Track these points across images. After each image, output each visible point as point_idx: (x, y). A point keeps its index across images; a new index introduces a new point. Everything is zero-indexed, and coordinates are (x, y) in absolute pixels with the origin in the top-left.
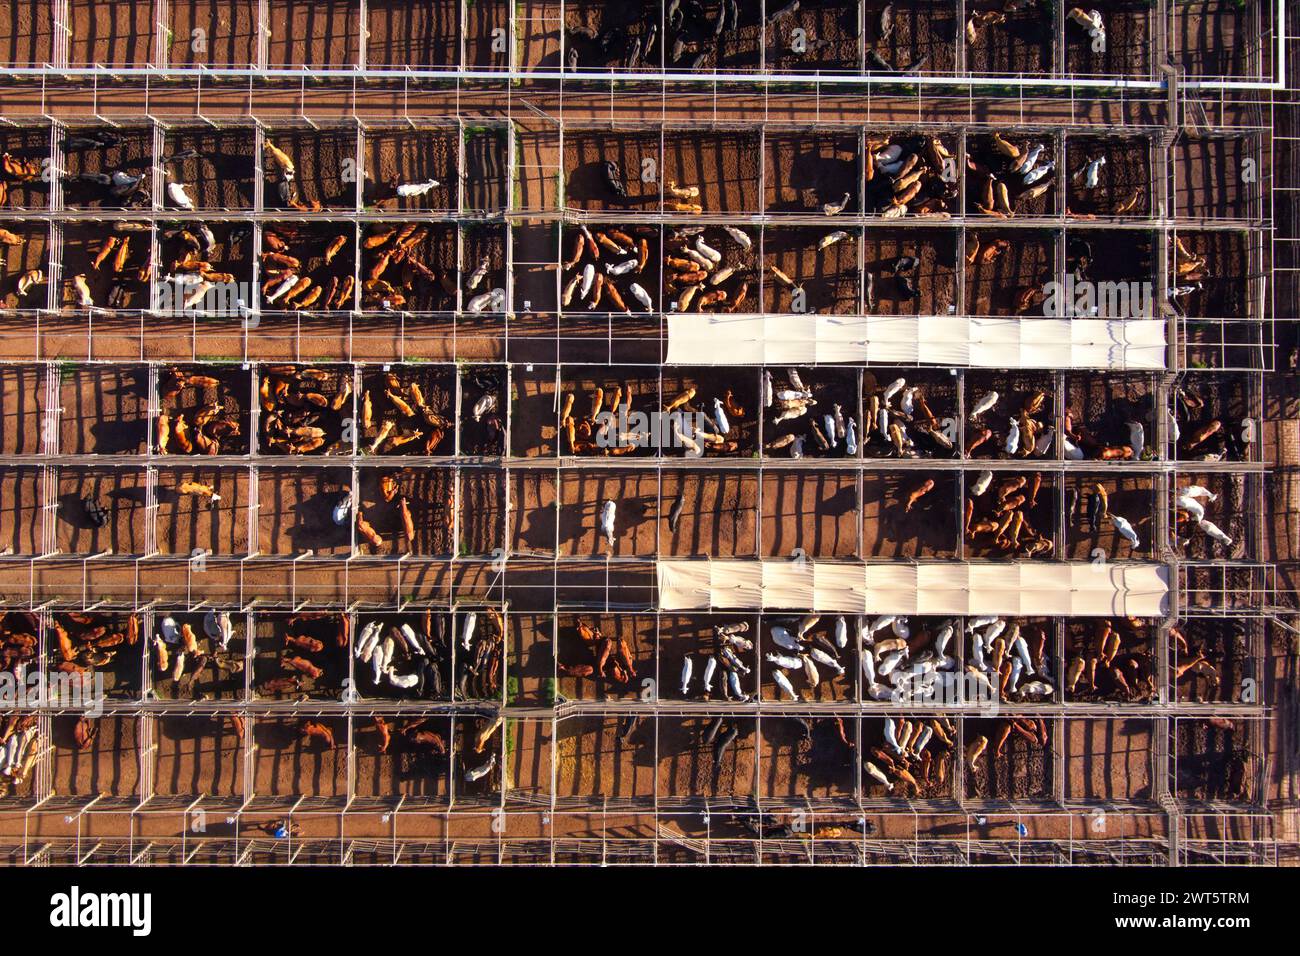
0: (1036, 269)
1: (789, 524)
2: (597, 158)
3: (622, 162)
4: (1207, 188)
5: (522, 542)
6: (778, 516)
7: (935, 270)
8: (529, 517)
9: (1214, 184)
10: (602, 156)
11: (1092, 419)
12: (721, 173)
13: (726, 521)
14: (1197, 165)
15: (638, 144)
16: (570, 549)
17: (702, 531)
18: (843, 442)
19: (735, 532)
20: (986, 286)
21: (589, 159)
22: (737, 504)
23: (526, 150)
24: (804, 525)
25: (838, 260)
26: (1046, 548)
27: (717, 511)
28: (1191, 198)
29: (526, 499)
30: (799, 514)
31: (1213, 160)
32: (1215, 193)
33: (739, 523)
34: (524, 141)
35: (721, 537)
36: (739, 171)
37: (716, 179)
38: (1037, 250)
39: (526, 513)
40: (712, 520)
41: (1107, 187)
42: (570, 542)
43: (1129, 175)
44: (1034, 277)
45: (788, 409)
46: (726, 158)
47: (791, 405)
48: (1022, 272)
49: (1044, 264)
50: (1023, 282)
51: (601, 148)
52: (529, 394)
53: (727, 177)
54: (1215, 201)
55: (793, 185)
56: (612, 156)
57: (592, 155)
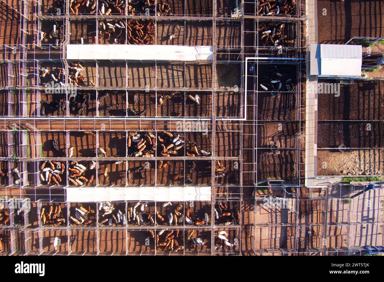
0: (180, 169)
1: (109, 243)
2: (51, 139)
3: (58, 140)
4: (229, 145)
5: (34, 247)
6: (106, 241)
7: (151, 169)
8: (35, 240)
9: (231, 144)
10: (53, 138)
11: (196, 211)
12: (88, 143)
13: (91, 242)
14: (227, 139)
15: (63, 134)
16: (47, 249)
17: (84, 245)
18: (122, 221)
19: (94, 245)
20: (166, 174)
21: (49, 139)
22: (94, 237)
23: (31, 136)
24: (113, 243)
25: (122, 168)
26: (181, 249)
27: (88, 239)
28: (224, 148)
29: (34, 236)
30: (112, 240)
31: (231, 137)
32: (231, 146)
33: (94, 242)
34: (30, 134)
35: (89, 246)
36: (93, 142)
37: (86, 144)
38: (180, 163)
39: (34, 239)
40: (87, 242)
41: (201, 145)
42: (47, 247)
43: (207, 142)
44: (179, 171)
45: (106, 212)
46: (89, 138)
47: (107, 211)
48: (176, 170)
49: (182, 167)
50: (176, 173)
51: (53, 136)
52: (34, 207)
53: (89, 144)
54: (231, 149)
55: (109, 146)
56: (56, 138)
57: (50, 138)
